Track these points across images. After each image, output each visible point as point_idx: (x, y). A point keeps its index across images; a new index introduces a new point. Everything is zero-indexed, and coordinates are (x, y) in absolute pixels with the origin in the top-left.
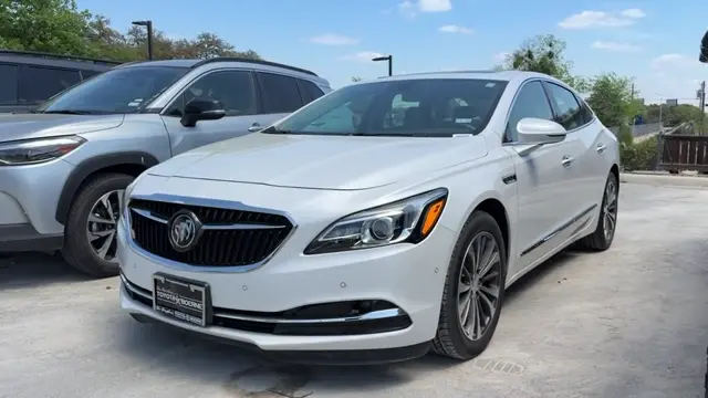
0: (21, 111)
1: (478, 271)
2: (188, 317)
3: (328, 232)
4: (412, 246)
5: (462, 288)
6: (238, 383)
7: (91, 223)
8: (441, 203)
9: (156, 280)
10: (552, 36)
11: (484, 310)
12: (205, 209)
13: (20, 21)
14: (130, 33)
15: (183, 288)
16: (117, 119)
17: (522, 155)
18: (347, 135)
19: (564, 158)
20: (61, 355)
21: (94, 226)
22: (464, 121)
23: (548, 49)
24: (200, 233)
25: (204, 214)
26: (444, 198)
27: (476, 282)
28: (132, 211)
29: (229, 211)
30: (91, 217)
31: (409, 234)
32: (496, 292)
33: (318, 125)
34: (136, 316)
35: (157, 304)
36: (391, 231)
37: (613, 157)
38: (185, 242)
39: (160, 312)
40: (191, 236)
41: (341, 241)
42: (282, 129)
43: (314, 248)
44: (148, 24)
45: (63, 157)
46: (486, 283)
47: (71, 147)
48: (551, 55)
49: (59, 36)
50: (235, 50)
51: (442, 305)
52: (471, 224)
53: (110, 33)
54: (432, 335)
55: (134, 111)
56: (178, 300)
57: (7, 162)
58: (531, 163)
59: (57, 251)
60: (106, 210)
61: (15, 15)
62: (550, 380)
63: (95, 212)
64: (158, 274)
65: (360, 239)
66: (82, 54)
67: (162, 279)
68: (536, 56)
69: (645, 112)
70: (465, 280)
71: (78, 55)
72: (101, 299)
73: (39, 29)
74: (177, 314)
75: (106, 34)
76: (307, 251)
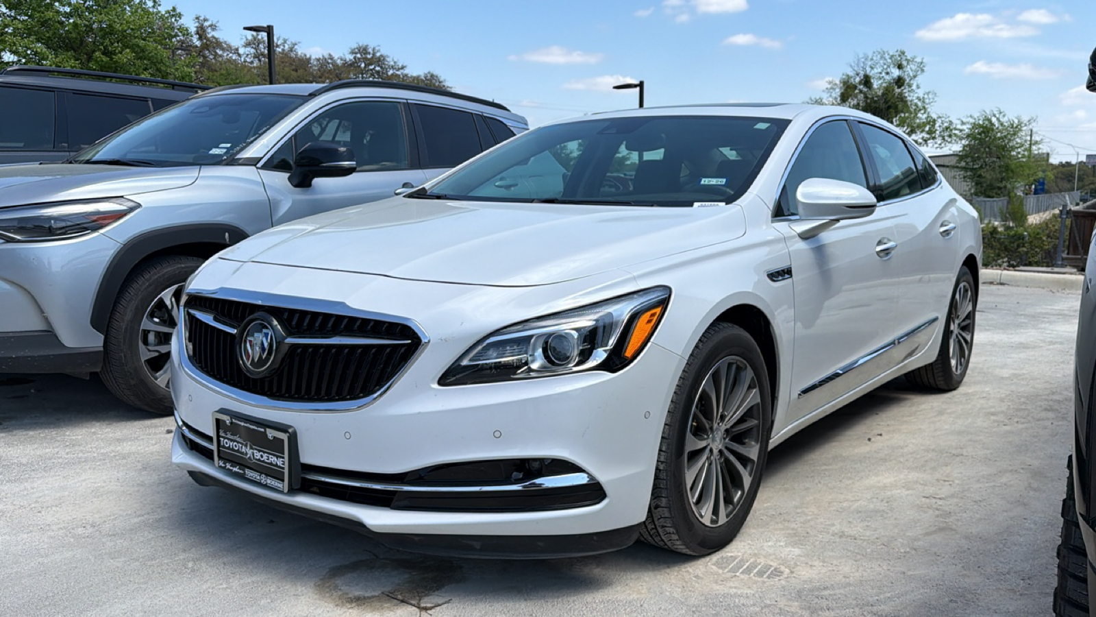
0: (53, 161)
1: (722, 418)
2: (264, 479)
3: (475, 351)
4: (606, 376)
5: (692, 444)
6: (339, 582)
7: (146, 333)
8: (658, 310)
9: (218, 421)
10: (903, 53)
11: (733, 479)
12: (292, 312)
13: (75, 25)
14: (248, 44)
15: (257, 433)
16: (191, 173)
17: (806, 236)
18: (532, 201)
19: (880, 243)
20: (80, 531)
21: (151, 337)
22: (714, 181)
23: (896, 73)
24: (284, 349)
25: (290, 320)
26: (664, 303)
27: (719, 435)
28: (189, 314)
29: (327, 316)
30: (146, 324)
31: (605, 356)
32: (753, 452)
33: (508, 187)
34: (195, 475)
35: (220, 458)
36: (576, 352)
37: (969, 243)
38: (261, 362)
39: (223, 468)
40: (270, 354)
41: (498, 366)
42: (436, 191)
43: (454, 376)
44: (269, 30)
45: (102, 231)
46: (737, 436)
47: (118, 215)
48: (900, 82)
49: (133, 48)
50: (406, 71)
51: (657, 469)
52: (711, 344)
53: (218, 44)
54: (640, 515)
55: (217, 161)
56: (250, 452)
57: (18, 237)
58: (820, 250)
59: (92, 374)
60: (169, 312)
61: (68, 15)
62: (826, 593)
63: (152, 315)
64: (222, 411)
65: (526, 363)
66: (167, 75)
67: (227, 419)
68: (876, 84)
69: (1050, 175)
70: (699, 432)
71: (161, 76)
72: (156, 448)
73: (103, 37)
74: (250, 474)
75: (211, 45)
76: (444, 380)
